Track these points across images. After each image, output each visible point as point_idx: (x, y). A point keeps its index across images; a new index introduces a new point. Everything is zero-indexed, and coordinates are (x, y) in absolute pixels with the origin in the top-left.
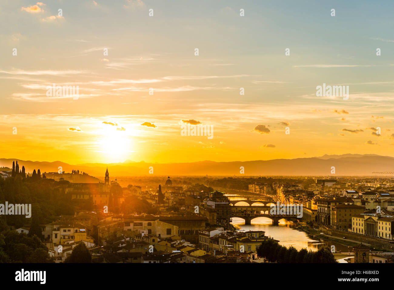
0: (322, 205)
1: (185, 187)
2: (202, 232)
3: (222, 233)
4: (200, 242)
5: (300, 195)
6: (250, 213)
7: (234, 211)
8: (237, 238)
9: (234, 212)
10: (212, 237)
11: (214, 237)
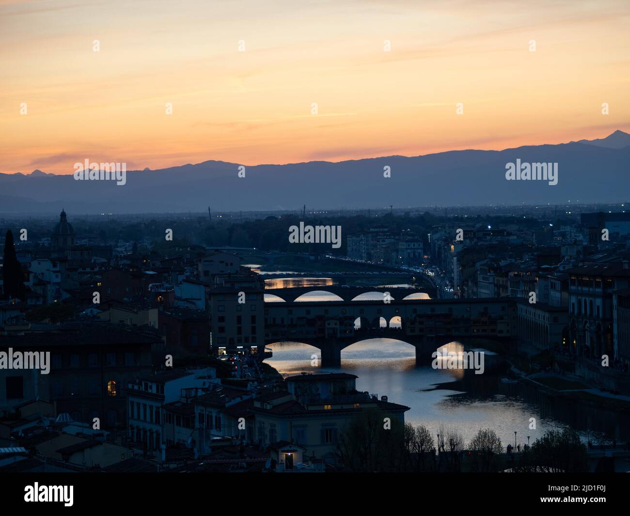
0: (586, 289)
1: (124, 248)
2: (136, 387)
3: (207, 386)
4: (131, 422)
5: (513, 261)
6: (338, 326)
7: (283, 320)
8: (257, 400)
9: (283, 322)
10: (172, 404)
11: (178, 402)
